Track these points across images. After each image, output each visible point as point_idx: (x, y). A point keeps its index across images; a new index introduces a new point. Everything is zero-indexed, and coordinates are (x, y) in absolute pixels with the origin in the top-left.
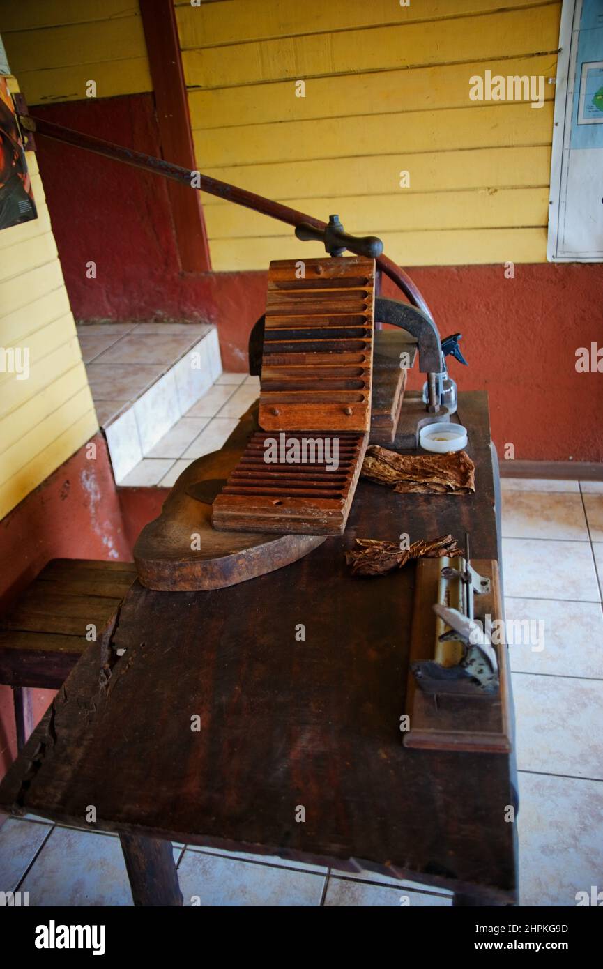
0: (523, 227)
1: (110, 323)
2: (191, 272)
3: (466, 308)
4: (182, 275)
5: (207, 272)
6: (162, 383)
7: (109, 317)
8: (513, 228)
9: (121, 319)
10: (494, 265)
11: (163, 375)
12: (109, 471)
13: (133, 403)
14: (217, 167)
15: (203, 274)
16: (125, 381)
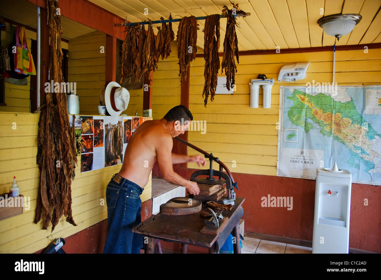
0: (271, 166)
1: (157, 178)
2: (181, 167)
3: (255, 186)
4: (179, 168)
5: (186, 168)
6: (169, 193)
7: (157, 176)
8: (268, 166)
9: (160, 177)
10: (263, 175)
11: (169, 191)
12: (151, 210)
13: (161, 195)
14: (193, 141)
15: (185, 168)
16: (159, 190)
